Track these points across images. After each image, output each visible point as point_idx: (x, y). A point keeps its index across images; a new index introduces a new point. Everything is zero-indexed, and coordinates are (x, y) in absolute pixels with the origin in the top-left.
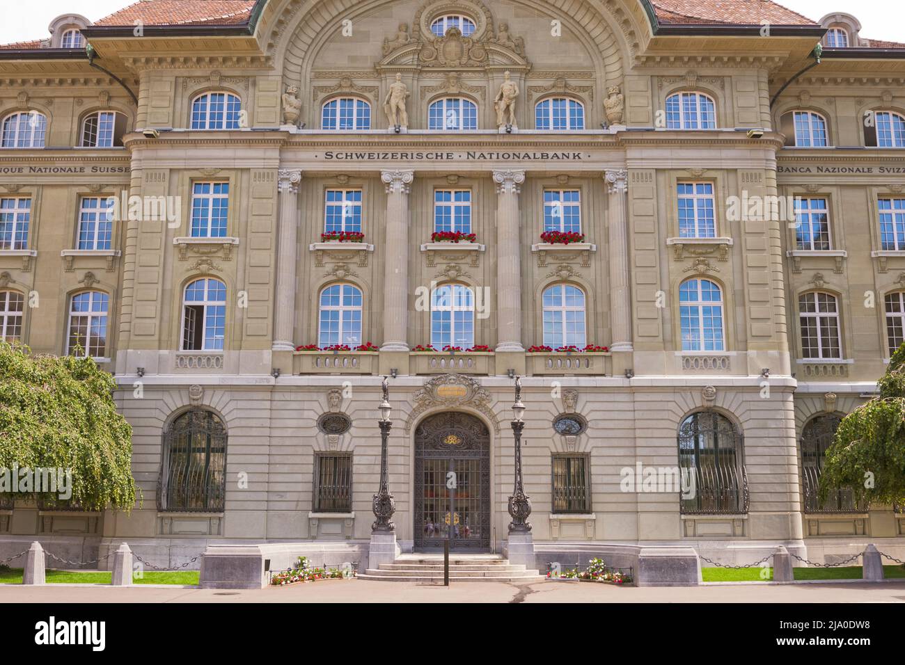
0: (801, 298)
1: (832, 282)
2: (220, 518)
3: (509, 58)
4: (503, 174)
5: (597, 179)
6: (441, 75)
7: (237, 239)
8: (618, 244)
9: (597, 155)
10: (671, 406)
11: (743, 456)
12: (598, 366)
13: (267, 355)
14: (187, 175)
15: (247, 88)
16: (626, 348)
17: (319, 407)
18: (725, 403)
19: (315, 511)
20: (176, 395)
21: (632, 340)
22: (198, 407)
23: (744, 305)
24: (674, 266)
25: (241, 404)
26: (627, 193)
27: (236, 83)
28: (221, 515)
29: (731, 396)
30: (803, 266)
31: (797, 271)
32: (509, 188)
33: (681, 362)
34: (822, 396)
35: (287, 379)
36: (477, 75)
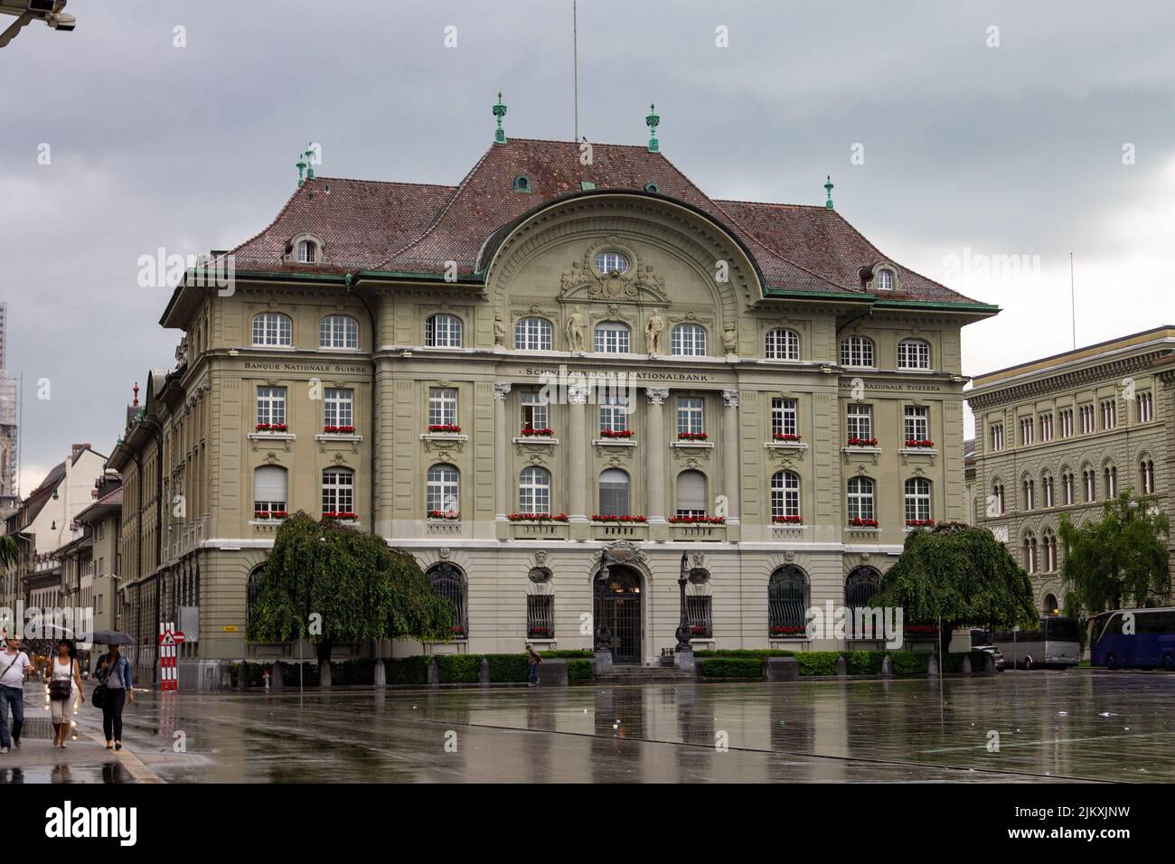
0: (850, 483)
1: (871, 471)
2: (465, 644)
3: (656, 296)
4: (654, 390)
5: (717, 394)
6: (605, 305)
7: (466, 436)
8: (731, 445)
9: (717, 378)
10: (765, 564)
11: (810, 598)
12: (717, 534)
13: (492, 525)
14: (428, 384)
15: (467, 315)
16: (736, 522)
17: (530, 562)
18: (798, 561)
19: (529, 638)
20: (430, 554)
21: (740, 515)
22: (445, 563)
23: (814, 492)
24: (768, 463)
25: (476, 561)
26: (737, 407)
27: (459, 311)
28: (466, 641)
29: (803, 556)
30: (852, 458)
31: (847, 462)
32: (657, 401)
33: (772, 532)
34: (859, 554)
35: (512, 544)
36: (631, 307)
